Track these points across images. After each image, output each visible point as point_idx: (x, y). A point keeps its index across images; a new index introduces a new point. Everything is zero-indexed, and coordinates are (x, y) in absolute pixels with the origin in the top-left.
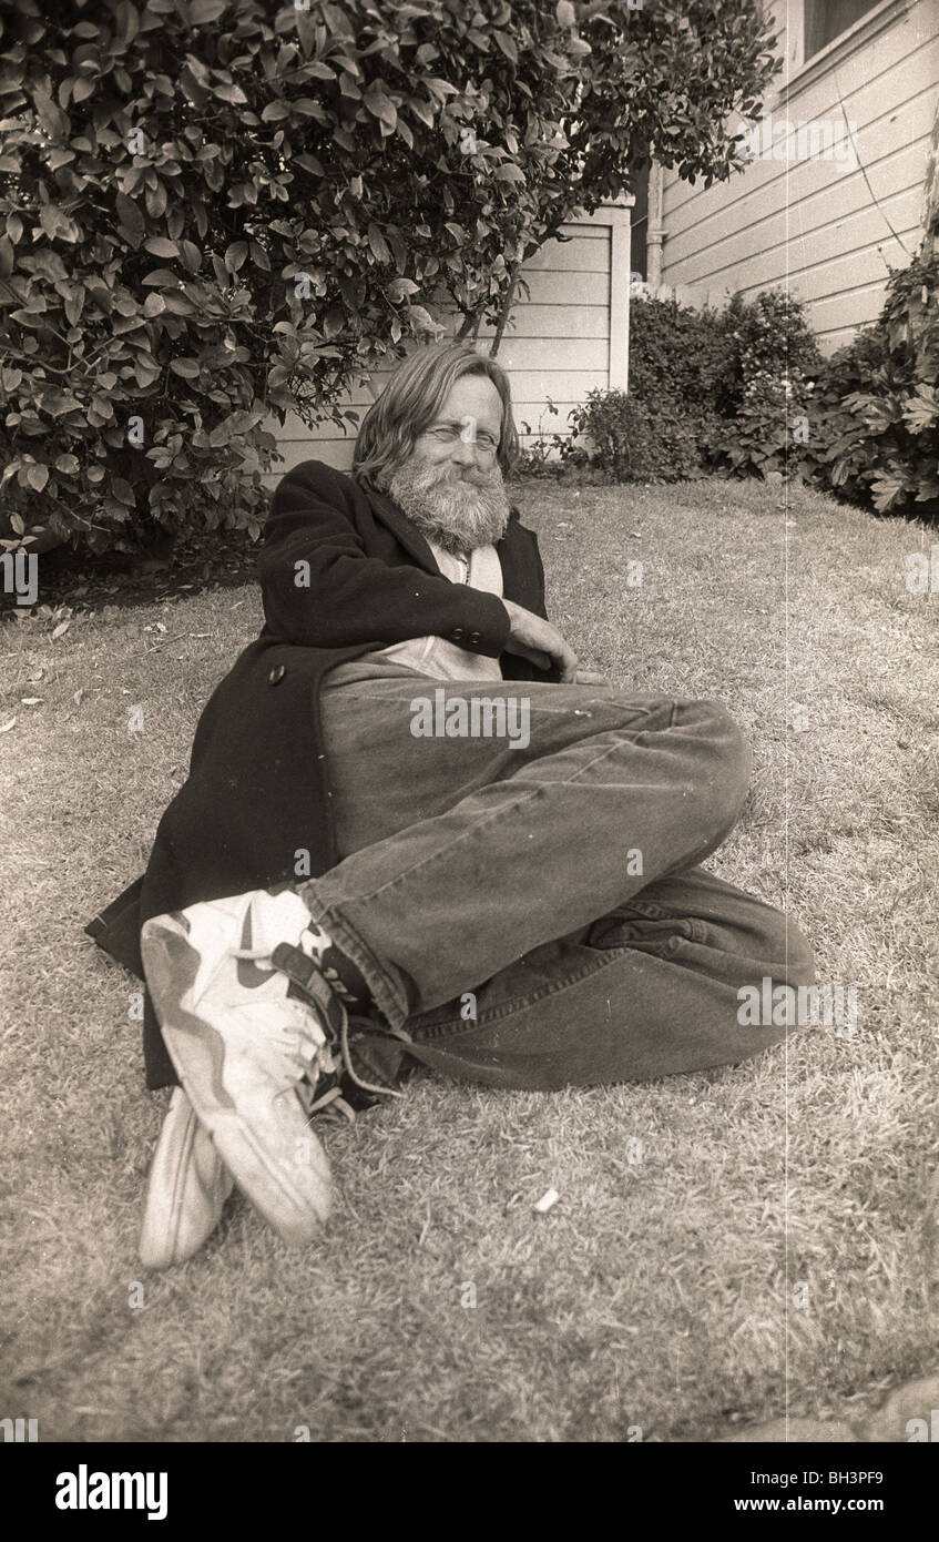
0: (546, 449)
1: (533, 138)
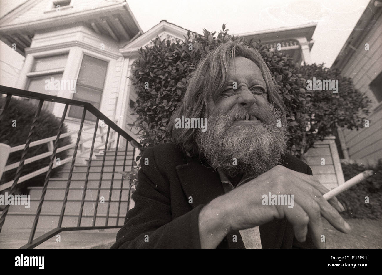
1: (298, 117)
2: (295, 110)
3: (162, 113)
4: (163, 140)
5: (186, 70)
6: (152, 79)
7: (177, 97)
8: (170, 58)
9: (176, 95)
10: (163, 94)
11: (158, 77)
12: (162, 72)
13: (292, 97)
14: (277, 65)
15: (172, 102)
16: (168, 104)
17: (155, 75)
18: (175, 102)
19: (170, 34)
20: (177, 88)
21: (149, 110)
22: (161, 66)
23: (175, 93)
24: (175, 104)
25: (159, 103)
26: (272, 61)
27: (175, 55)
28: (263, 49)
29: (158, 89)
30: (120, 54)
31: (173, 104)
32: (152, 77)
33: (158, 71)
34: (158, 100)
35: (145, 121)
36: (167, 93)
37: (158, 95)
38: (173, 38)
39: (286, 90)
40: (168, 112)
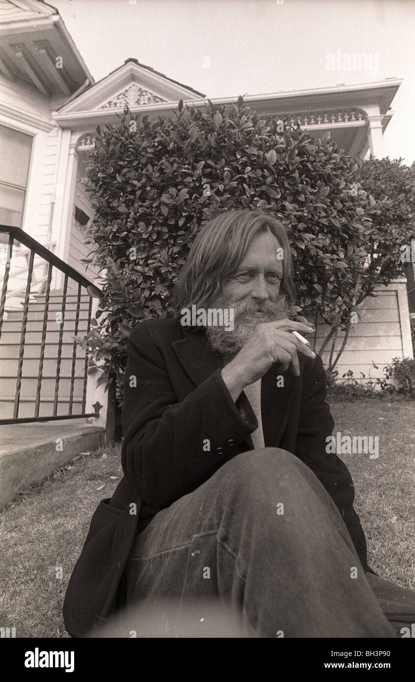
0: (373, 385)
1: (350, 253)
2: (346, 242)
3: (137, 244)
4: (138, 287)
5: (175, 174)
6: (121, 185)
7: (162, 218)
8: (149, 150)
9: (160, 214)
10: (138, 212)
11: (130, 182)
12: (137, 174)
13: (342, 222)
14: (324, 169)
15: (153, 227)
16: (147, 229)
17: (124, 179)
18: (158, 226)
19: (144, 88)
20: (160, 202)
21: (115, 238)
22: (135, 164)
23: (158, 212)
24: (158, 230)
25: (132, 226)
26: (315, 161)
27: (158, 145)
28: (303, 139)
29: (129, 204)
30: (53, 123)
31: (155, 229)
32: (119, 182)
33: (129, 171)
34: (131, 222)
35: (109, 255)
36: (145, 211)
37: (130, 213)
38: (149, 96)
39: (333, 210)
40: (147, 242)
